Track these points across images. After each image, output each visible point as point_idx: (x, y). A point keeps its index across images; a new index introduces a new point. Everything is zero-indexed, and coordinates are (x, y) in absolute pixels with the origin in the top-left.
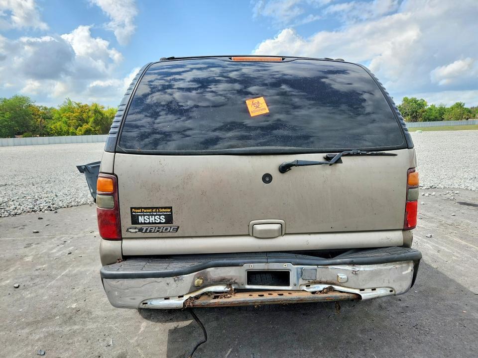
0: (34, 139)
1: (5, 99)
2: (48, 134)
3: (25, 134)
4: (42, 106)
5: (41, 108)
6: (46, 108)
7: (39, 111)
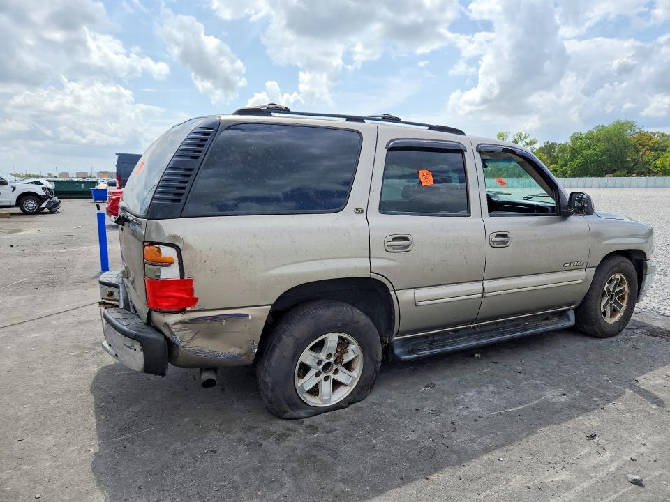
0: (626, 180)
1: (603, 126)
2: (648, 173)
3: (618, 172)
4: (658, 133)
5: (656, 136)
6: (663, 135)
7: (651, 138)
